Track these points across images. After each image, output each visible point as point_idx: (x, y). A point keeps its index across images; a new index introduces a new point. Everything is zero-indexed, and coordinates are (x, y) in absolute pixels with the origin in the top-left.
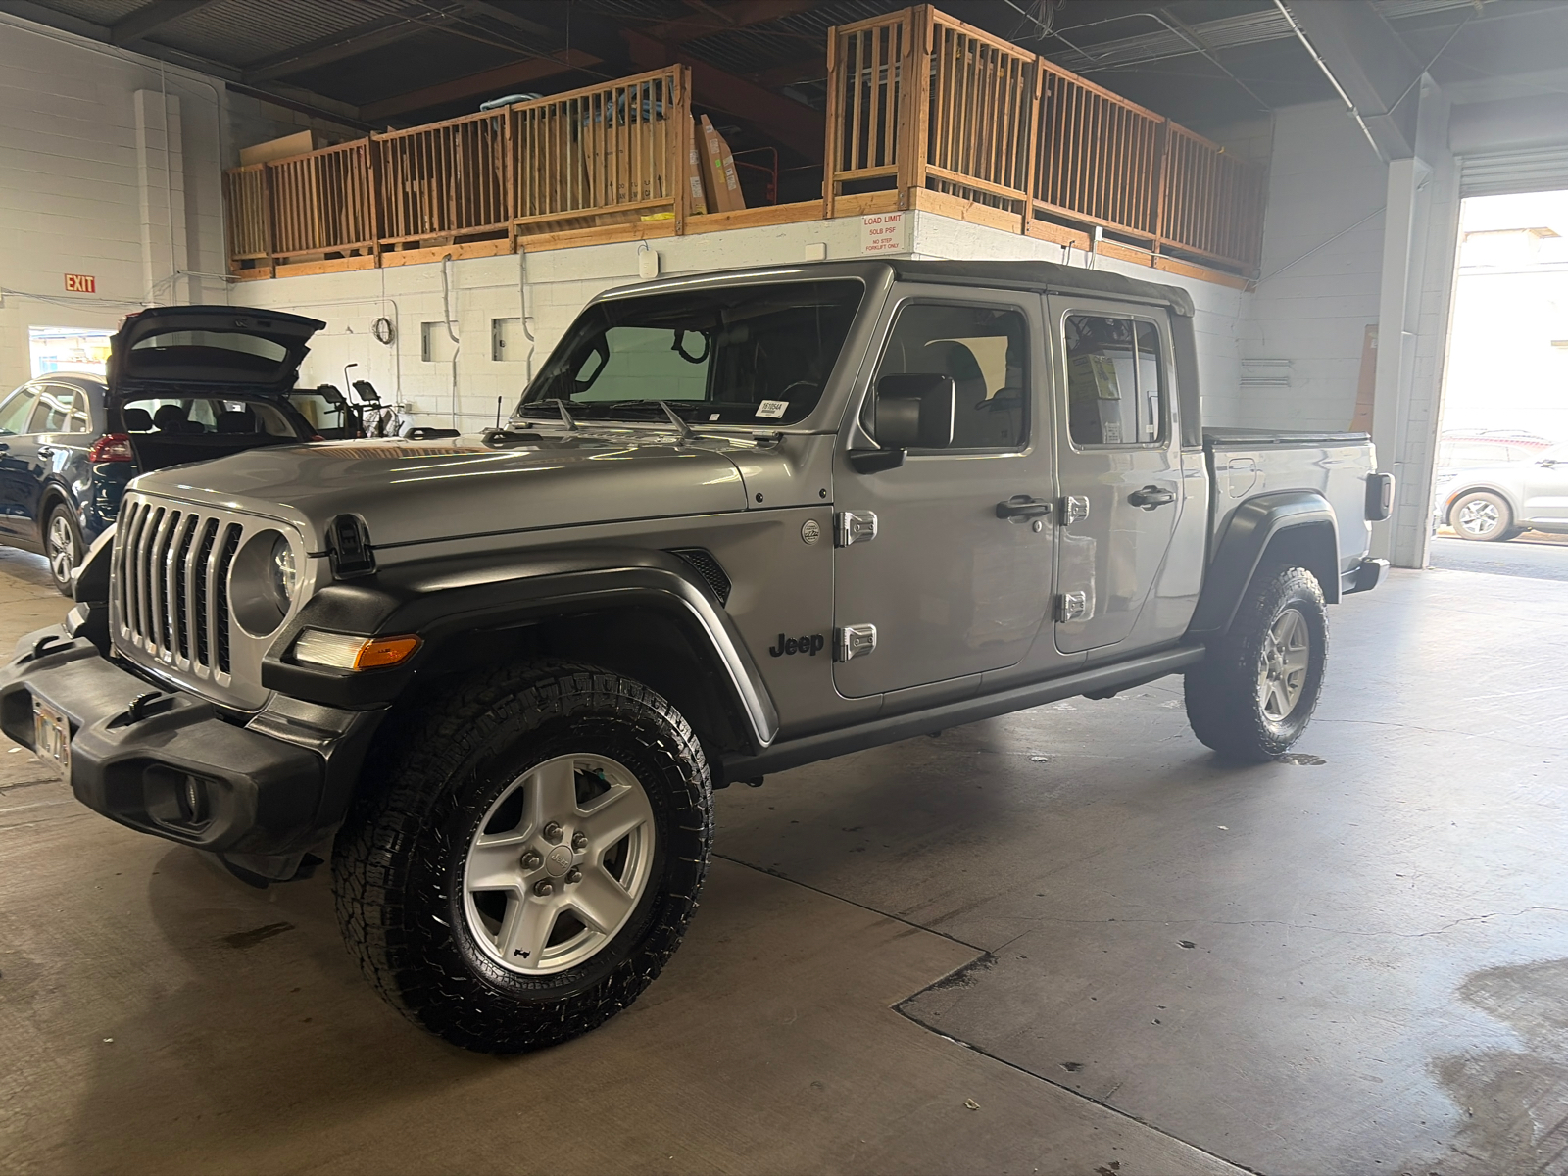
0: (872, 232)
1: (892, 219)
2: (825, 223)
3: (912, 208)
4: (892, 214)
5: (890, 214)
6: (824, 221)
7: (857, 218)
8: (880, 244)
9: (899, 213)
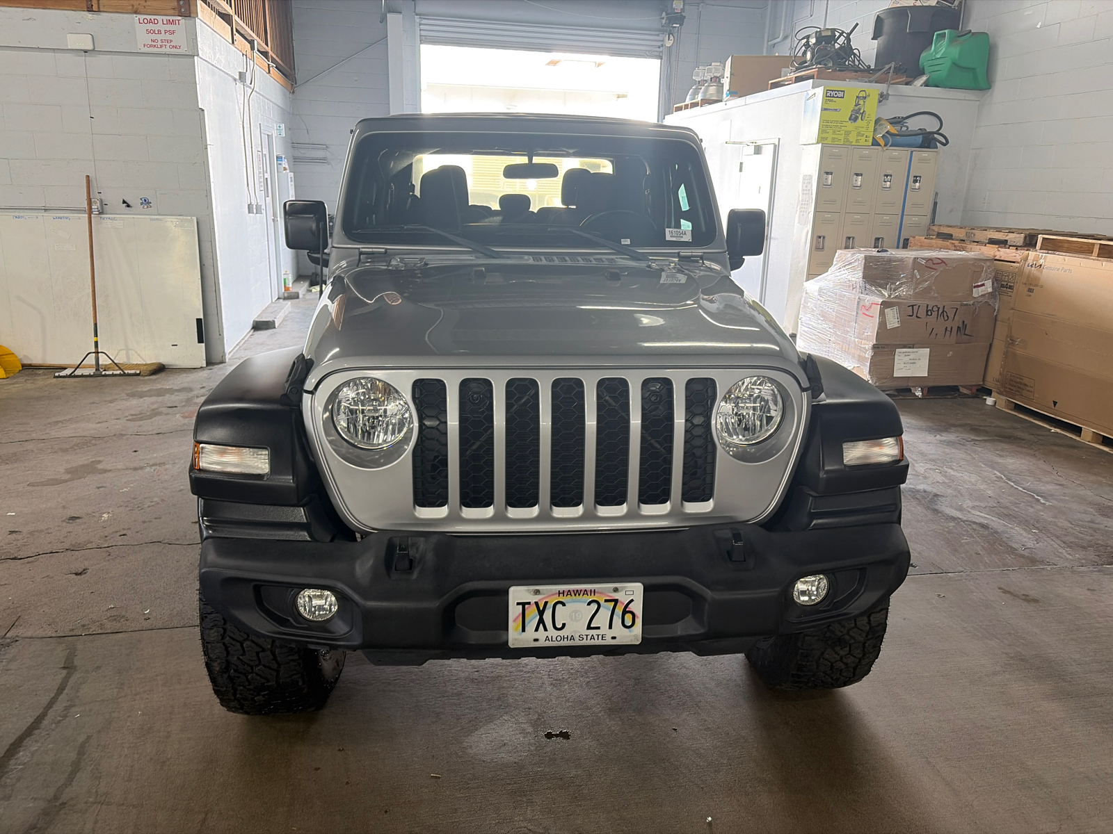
0: (148, 32)
1: (172, 22)
2: (89, 15)
3: (192, 15)
4: (171, 18)
5: (168, 18)
6: (86, 13)
7: (130, 16)
8: (160, 43)
9: (180, 18)
